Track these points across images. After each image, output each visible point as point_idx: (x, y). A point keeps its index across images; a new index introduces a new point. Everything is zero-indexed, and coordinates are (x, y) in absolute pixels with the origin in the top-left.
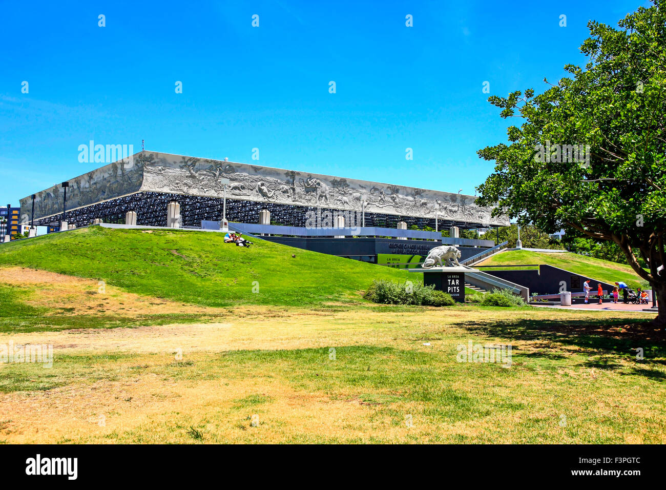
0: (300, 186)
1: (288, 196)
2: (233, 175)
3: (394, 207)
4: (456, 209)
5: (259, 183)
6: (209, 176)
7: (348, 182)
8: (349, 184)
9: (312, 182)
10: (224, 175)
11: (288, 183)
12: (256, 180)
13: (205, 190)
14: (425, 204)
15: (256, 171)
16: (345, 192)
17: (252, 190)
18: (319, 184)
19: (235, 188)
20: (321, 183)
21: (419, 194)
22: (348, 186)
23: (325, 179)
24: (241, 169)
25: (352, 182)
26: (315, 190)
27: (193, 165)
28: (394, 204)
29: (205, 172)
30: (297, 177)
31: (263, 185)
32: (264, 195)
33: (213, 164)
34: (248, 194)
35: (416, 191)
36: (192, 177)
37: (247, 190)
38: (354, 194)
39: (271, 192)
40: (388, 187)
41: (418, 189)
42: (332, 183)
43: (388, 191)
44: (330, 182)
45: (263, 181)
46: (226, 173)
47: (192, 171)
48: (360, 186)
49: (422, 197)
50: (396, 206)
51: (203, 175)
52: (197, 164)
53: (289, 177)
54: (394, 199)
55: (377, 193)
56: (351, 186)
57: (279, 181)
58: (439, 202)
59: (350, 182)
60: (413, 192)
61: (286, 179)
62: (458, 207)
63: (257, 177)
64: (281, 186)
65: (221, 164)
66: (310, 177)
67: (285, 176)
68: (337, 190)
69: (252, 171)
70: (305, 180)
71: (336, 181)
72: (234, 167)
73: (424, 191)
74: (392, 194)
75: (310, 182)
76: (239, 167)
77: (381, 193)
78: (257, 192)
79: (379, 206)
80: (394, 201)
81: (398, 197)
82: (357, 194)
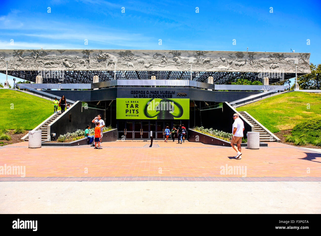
0: (94, 59)
1: (84, 66)
2: (46, 57)
3: (175, 66)
4: (243, 63)
5: (64, 60)
6: (31, 59)
7: (132, 52)
8: (133, 53)
9: (103, 55)
10: (40, 57)
11: (84, 57)
12: (61, 58)
13: (28, 66)
14: (208, 61)
15: (61, 53)
16: (130, 59)
17: (58, 64)
18: (107, 56)
19: (47, 64)
20: (110, 55)
21: (202, 55)
22: (133, 55)
23: (114, 52)
24: (51, 53)
25: (136, 52)
26: (105, 59)
27: (21, 54)
28: (176, 63)
29: (28, 57)
30: (91, 53)
31: (66, 60)
32: (67, 66)
33: (33, 52)
34: (56, 67)
35: (198, 53)
36: (20, 60)
37: (55, 64)
38: (139, 60)
39: (72, 64)
40: (170, 52)
41: (200, 51)
42: (119, 54)
43: (170, 55)
44: (118, 53)
45: (66, 58)
46: (41, 56)
47: (20, 57)
48: (143, 54)
49: (205, 56)
50: (178, 64)
51: (27, 58)
52: (23, 53)
53: (85, 54)
54: (176, 60)
55: (159, 57)
56: (136, 54)
57: (78, 57)
58: (224, 59)
59: (134, 52)
60: (196, 54)
61: (83, 55)
62: (246, 61)
63: (62, 56)
64: (79, 60)
65: (38, 51)
66: (101, 52)
67: (82, 53)
68: (124, 58)
69: (58, 53)
70: (97, 54)
71: (122, 52)
72: (47, 52)
73: (207, 52)
74: (174, 56)
75: (100, 55)
76: (50, 52)
77: (164, 57)
78: (62, 65)
79: (161, 66)
80: (176, 61)
81: (180, 58)
82: (141, 59)
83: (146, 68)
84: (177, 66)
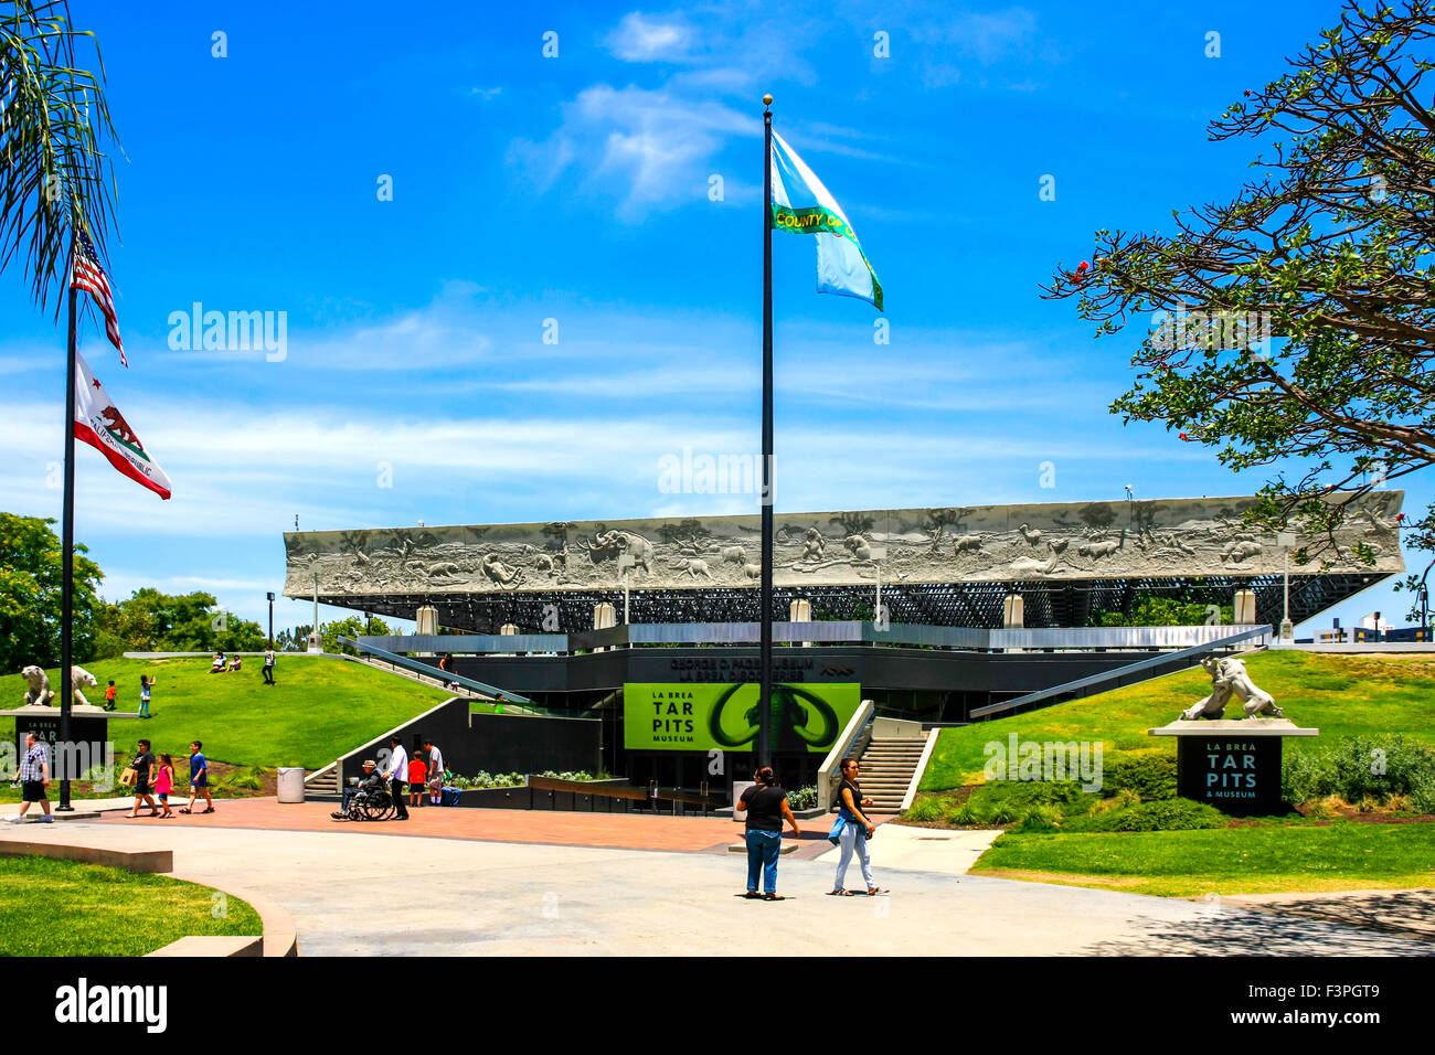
0: (580, 552)
1: (551, 575)
2: (433, 550)
3: (853, 566)
4: (1112, 544)
5: (486, 558)
6: (390, 557)
7: (703, 525)
8: (708, 529)
9: (607, 539)
10: (417, 551)
11: (550, 548)
12: (479, 554)
13: (382, 582)
14: (975, 545)
15: (479, 536)
16: (696, 548)
17: (471, 572)
18: (622, 541)
19: (438, 573)
20: (630, 538)
21: (951, 522)
22: (706, 533)
23: (642, 528)
24: (450, 537)
25: (717, 522)
26: (614, 554)
27: (362, 543)
28: (854, 557)
29: (382, 553)
30: (571, 534)
31: (494, 559)
32: (496, 578)
33: (395, 535)
34: (463, 581)
35: (936, 515)
36: (361, 563)
37: (462, 574)
38: (727, 550)
39: (512, 570)
40: (833, 520)
41: (941, 510)
42: (661, 534)
43: (836, 529)
44: (656, 531)
45: (495, 551)
46: (421, 548)
47: (360, 554)
48: (741, 528)
49: (962, 528)
50: (862, 560)
51: (380, 557)
52: (368, 539)
53: (552, 537)
54: (854, 547)
55: (797, 538)
56: (716, 531)
57: (529, 547)
58: (1037, 533)
59: (710, 525)
60: (927, 519)
61: (544, 540)
62: (1123, 537)
63: (482, 546)
64: (535, 557)
65: (408, 534)
66: (602, 528)
67: (542, 534)
68: (676, 547)
69: (470, 536)
70: (591, 535)
71: (671, 527)
72: (436, 535)
73: (969, 511)
74: (849, 533)
75: (600, 540)
76: (444, 533)
77: (812, 537)
78: (482, 574)
79: (800, 570)
80: (854, 550)
81: (869, 539)
82: (734, 548)
83: (751, 577)
84: (857, 566)
